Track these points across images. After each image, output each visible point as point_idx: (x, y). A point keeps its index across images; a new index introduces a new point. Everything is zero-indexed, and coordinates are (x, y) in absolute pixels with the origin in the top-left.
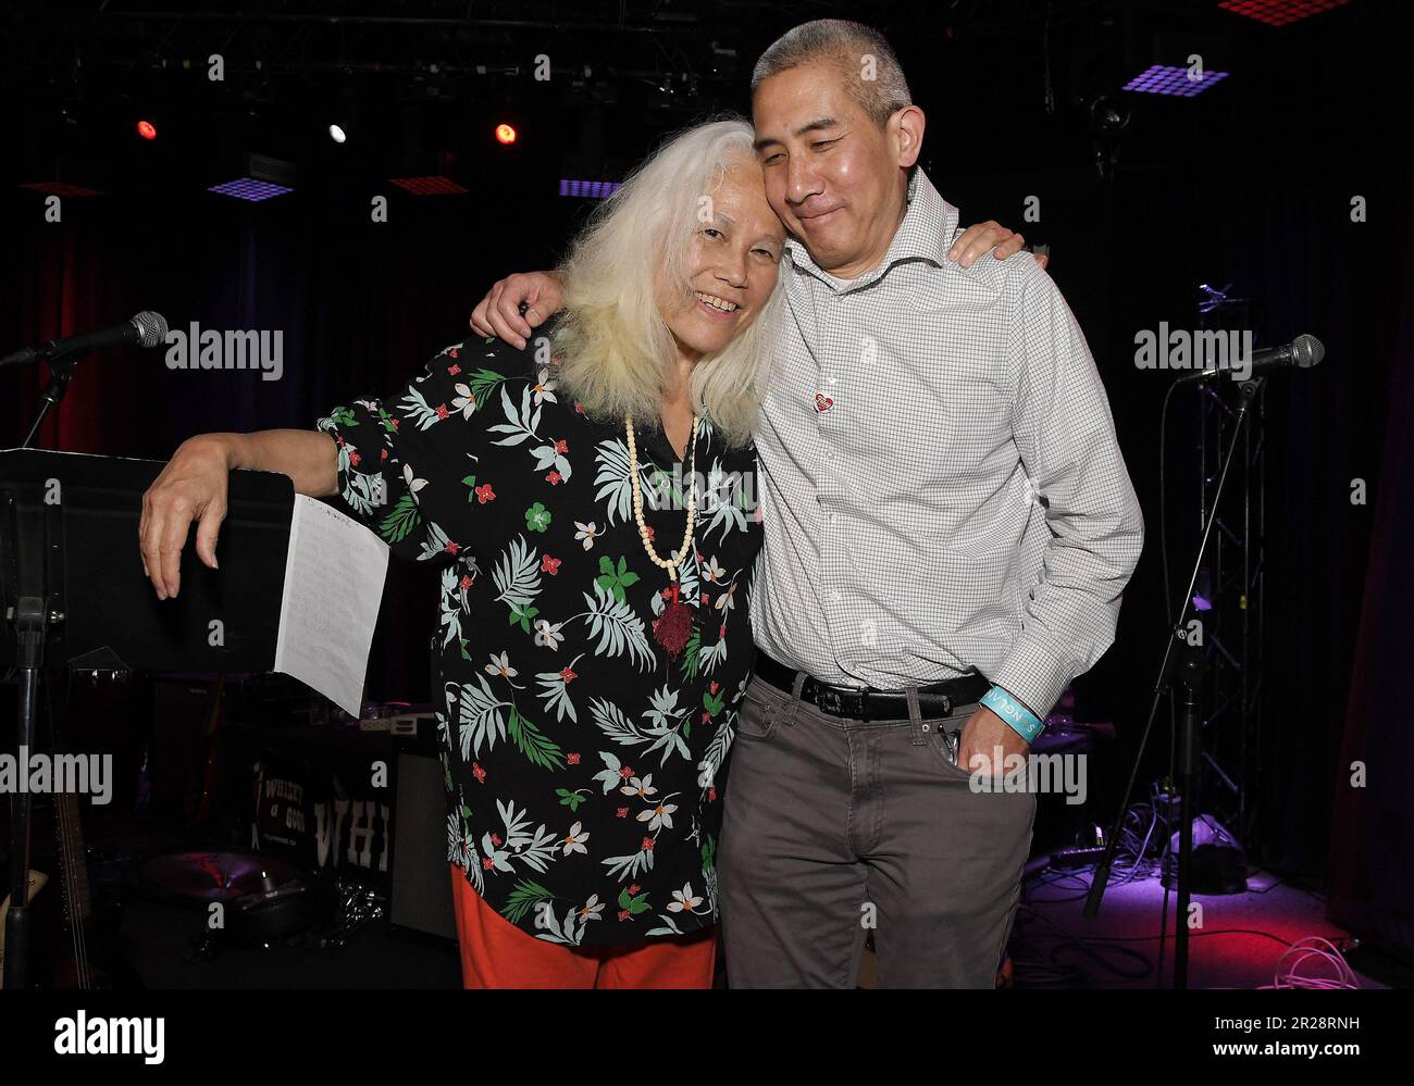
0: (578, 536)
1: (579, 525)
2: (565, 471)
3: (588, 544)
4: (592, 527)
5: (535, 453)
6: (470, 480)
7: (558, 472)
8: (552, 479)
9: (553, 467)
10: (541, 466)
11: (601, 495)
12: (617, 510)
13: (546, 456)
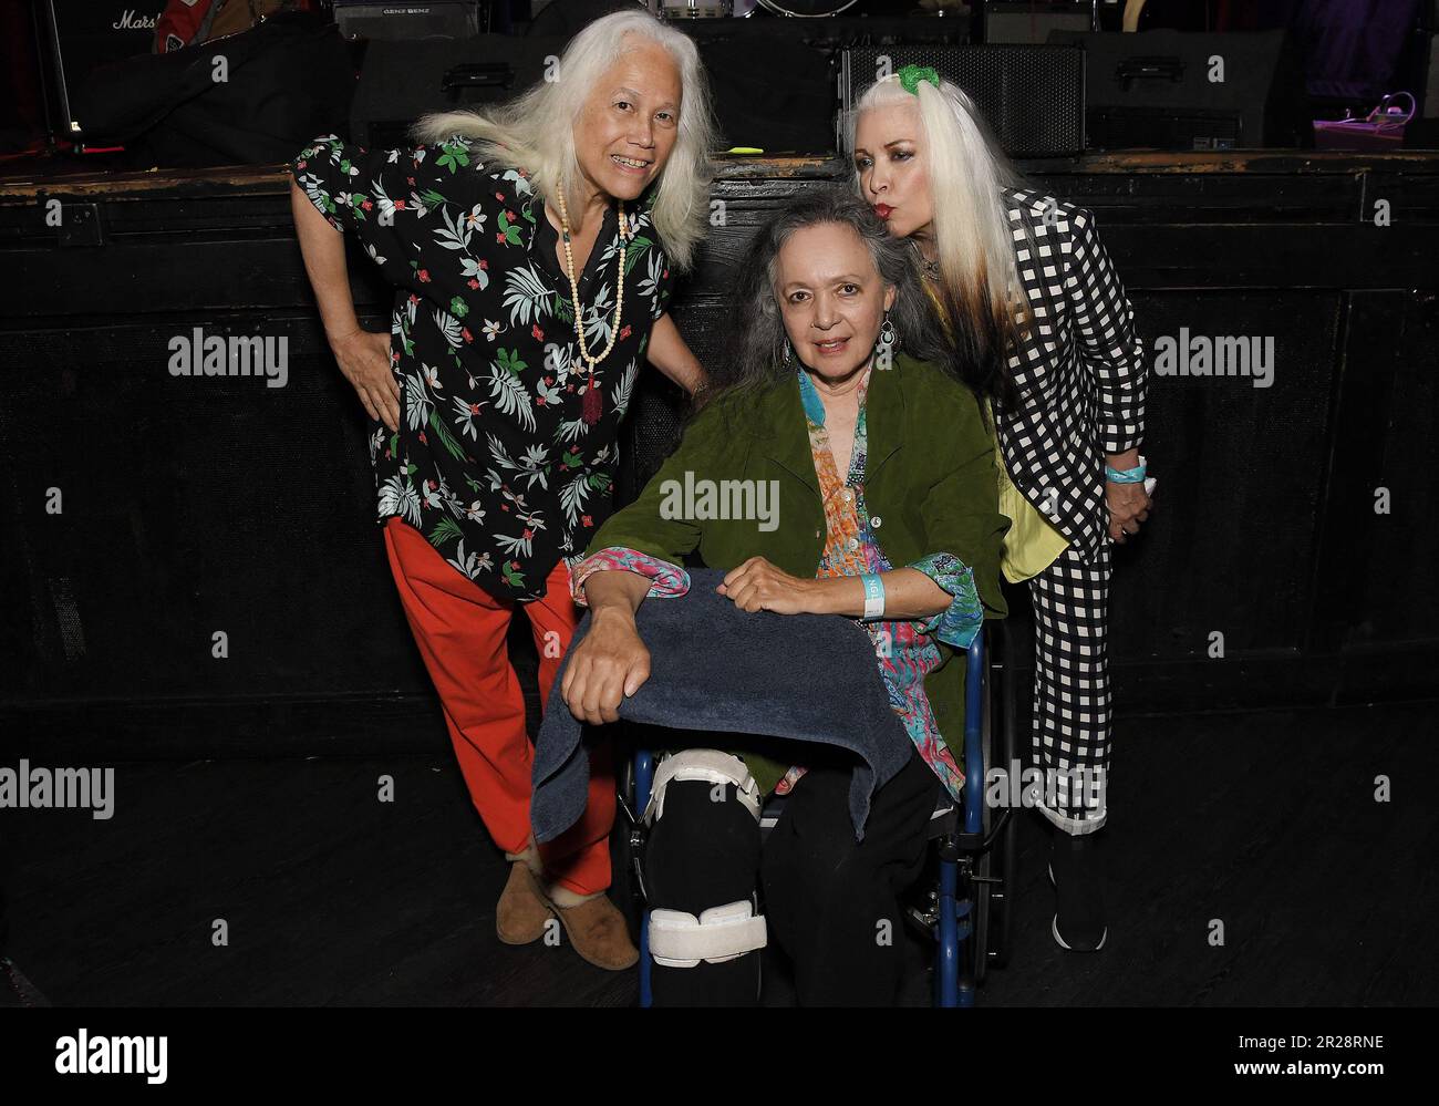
0: (485, 330)
1: (488, 322)
2: (484, 282)
3: (491, 337)
4: (497, 326)
5: (465, 262)
6: (414, 264)
7: (478, 281)
8: (473, 284)
9: (475, 277)
10: (466, 273)
11: (507, 303)
12: (518, 315)
13: (471, 267)
